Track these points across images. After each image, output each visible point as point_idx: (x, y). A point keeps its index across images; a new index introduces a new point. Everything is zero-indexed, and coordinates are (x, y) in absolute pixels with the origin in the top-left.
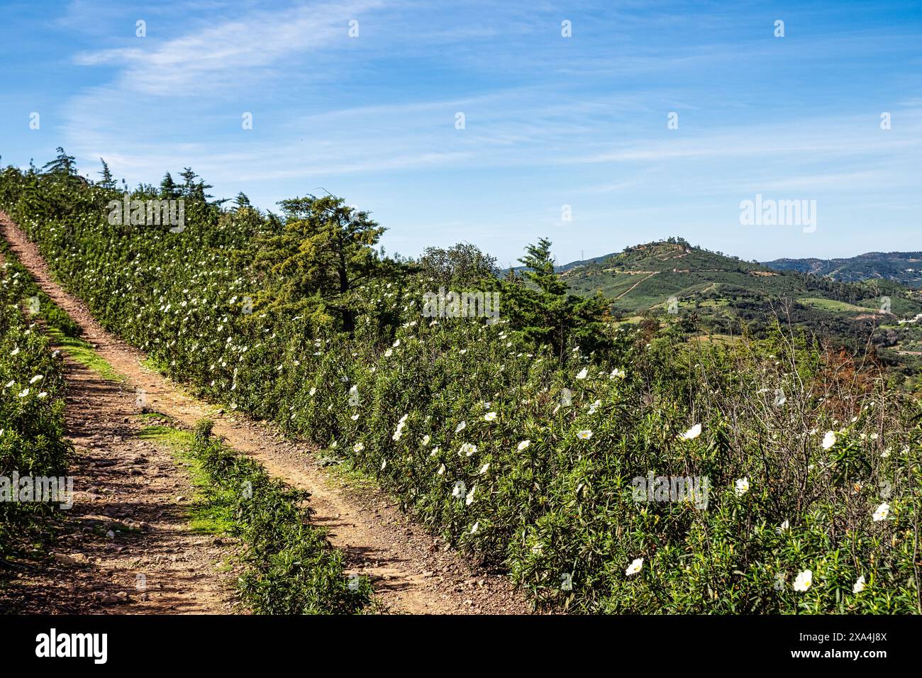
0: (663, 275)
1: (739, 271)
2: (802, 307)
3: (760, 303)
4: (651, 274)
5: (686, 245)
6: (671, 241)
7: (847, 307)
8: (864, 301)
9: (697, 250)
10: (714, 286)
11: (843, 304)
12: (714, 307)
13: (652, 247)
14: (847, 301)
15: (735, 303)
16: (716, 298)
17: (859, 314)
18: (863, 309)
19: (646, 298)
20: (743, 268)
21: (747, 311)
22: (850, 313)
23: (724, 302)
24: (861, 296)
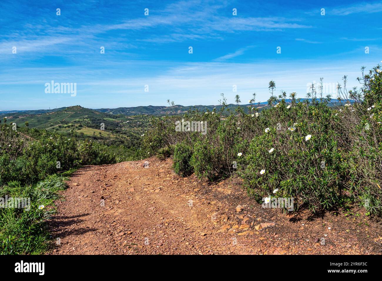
0: (76, 113)
1: (92, 112)
2: (105, 120)
3: (96, 119)
4: (73, 113)
5: (81, 107)
6: (77, 106)
7: (114, 120)
8: (117, 118)
9: (83, 108)
10: (87, 116)
11: (113, 119)
12: (87, 120)
13: (73, 107)
14: (114, 118)
15: (91, 119)
16: (87, 118)
17: (116, 121)
18: (116, 120)
19: (72, 118)
20: (93, 112)
21: (94, 121)
22: (114, 121)
23: (89, 119)
24: (117, 117)
